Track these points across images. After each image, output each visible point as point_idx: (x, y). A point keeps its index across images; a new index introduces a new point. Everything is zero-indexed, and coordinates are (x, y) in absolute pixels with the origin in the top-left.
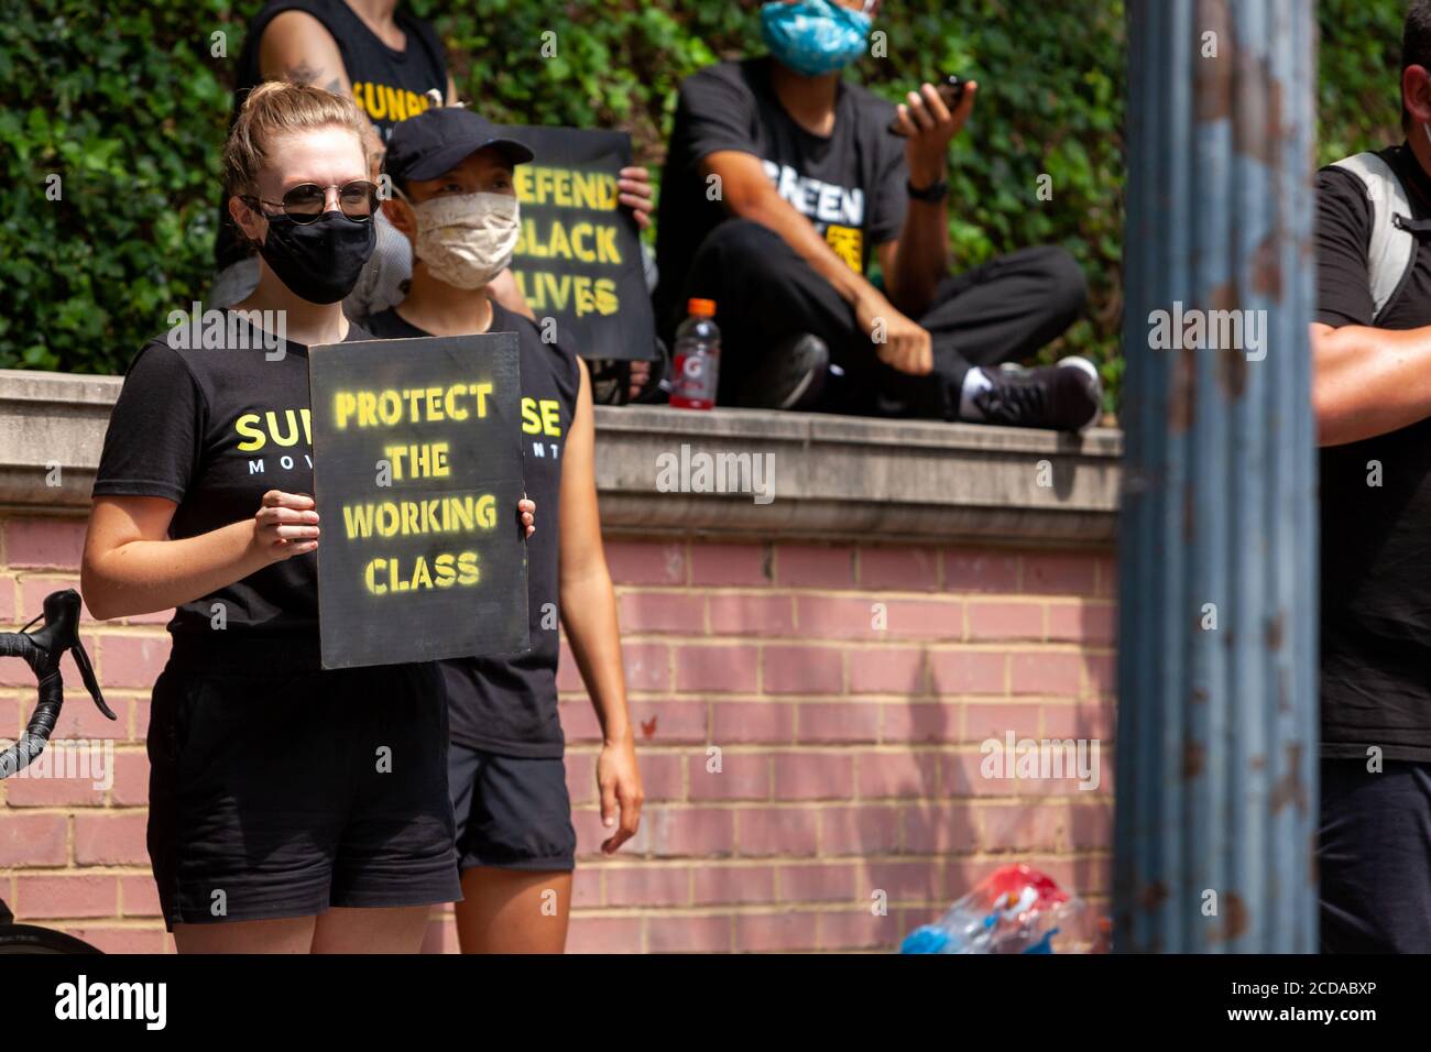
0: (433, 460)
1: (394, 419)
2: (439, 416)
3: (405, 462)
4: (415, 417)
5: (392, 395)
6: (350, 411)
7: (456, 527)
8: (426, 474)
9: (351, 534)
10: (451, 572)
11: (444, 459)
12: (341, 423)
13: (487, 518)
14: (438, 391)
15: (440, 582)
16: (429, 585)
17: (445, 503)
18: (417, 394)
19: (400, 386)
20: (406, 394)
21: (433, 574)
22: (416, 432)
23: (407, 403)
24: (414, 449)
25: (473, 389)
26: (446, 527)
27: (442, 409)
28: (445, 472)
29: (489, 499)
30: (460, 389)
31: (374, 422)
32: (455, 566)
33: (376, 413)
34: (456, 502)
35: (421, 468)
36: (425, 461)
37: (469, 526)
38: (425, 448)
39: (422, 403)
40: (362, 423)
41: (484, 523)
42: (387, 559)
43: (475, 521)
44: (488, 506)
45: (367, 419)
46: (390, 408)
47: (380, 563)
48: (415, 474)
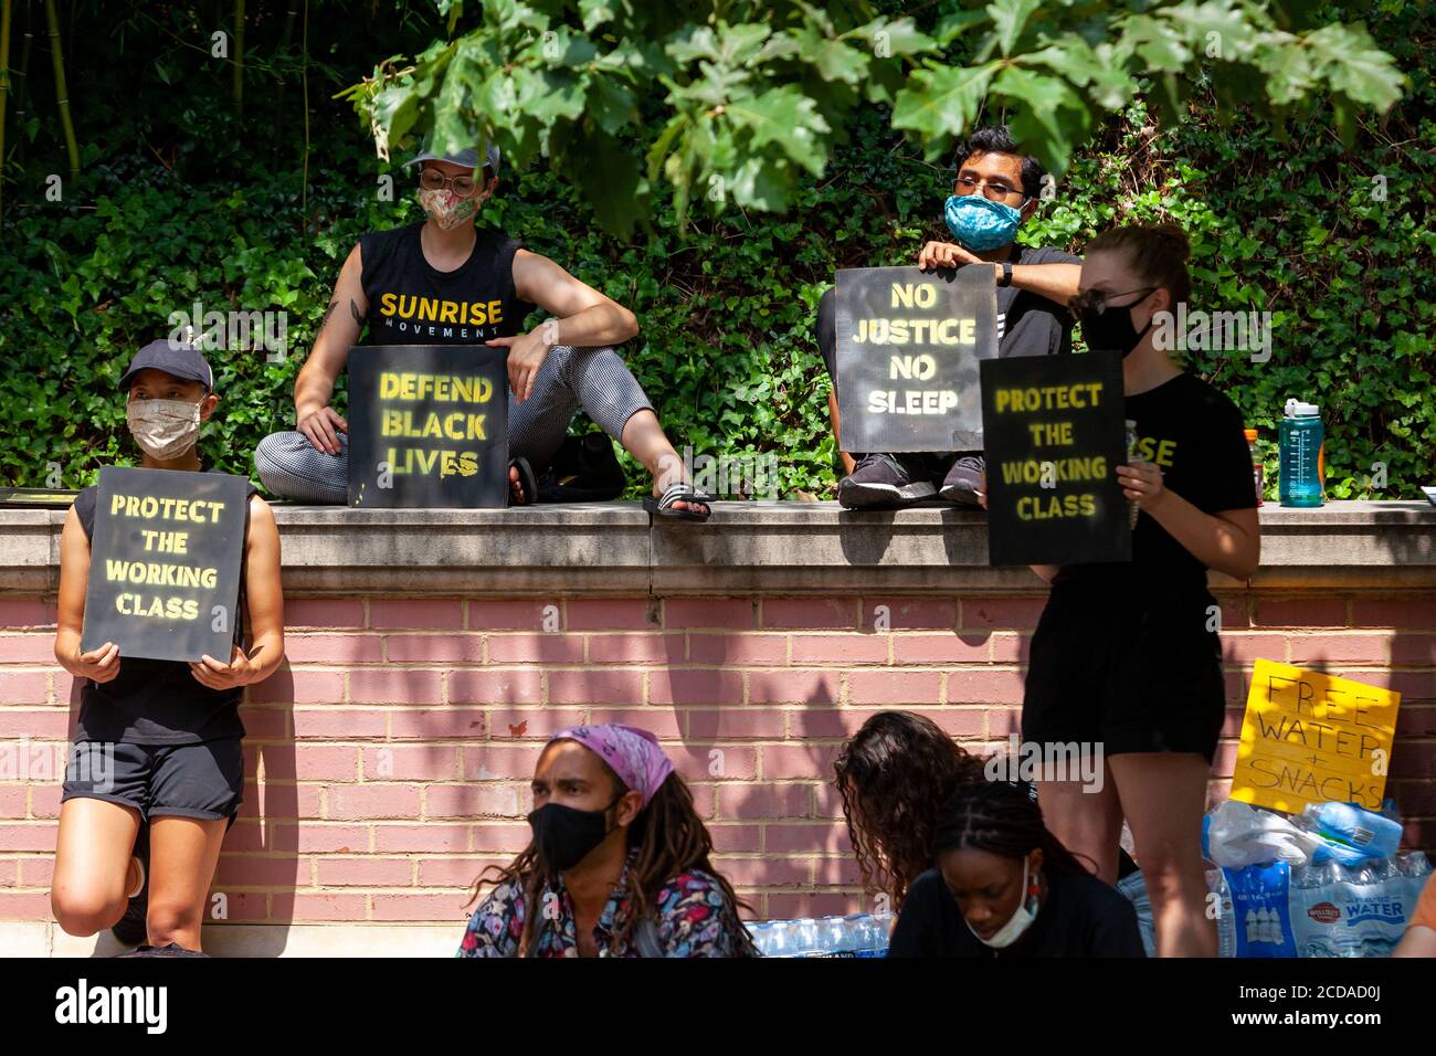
0: (1061, 434)
1: (1035, 407)
2: (1066, 405)
3: (1043, 435)
4: (1049, 405)
5: (1033, 391)
6: (1006, 401)
7: (1078, 477)
8: (1057, 442)
9: (1008, 480)
10: (1074, 506)
11: (1069, 433)
12: (1000, 408)
13: (1100, 472)
14: (1065, 389)
15: (1068, 513)
16: (1060, 515)
17: (1071, 462)
18: (1050, 391)
19: (1039, 386)
20: (1043, 391)
21: (1063, 508)
22: (1051, 415)
23: (1043, 397)
24: (1049, 427)
25: (1089, 388)
26: (1072, 477)
27: (1067, 400)
28: (1069, 442)
29: (1100, 460)
30: (1080, 387)
31: (1022, 409)
32: (1078, 503)
33: (1024, 403)
34: (1078, 462)
35: (1053, 439)
36: (1056, 434)
37: (1087, 477)
38: (1056, 427)
39: (1054, 397)
40: (1014, 409)
41: (1097, 475)
42: (1031, 497)
43: (1091, 474)
44: (1101, 464)
45: (1017, 406)
46: (1033, 400)
47: (1027, 500)
48: (1049, 442)
